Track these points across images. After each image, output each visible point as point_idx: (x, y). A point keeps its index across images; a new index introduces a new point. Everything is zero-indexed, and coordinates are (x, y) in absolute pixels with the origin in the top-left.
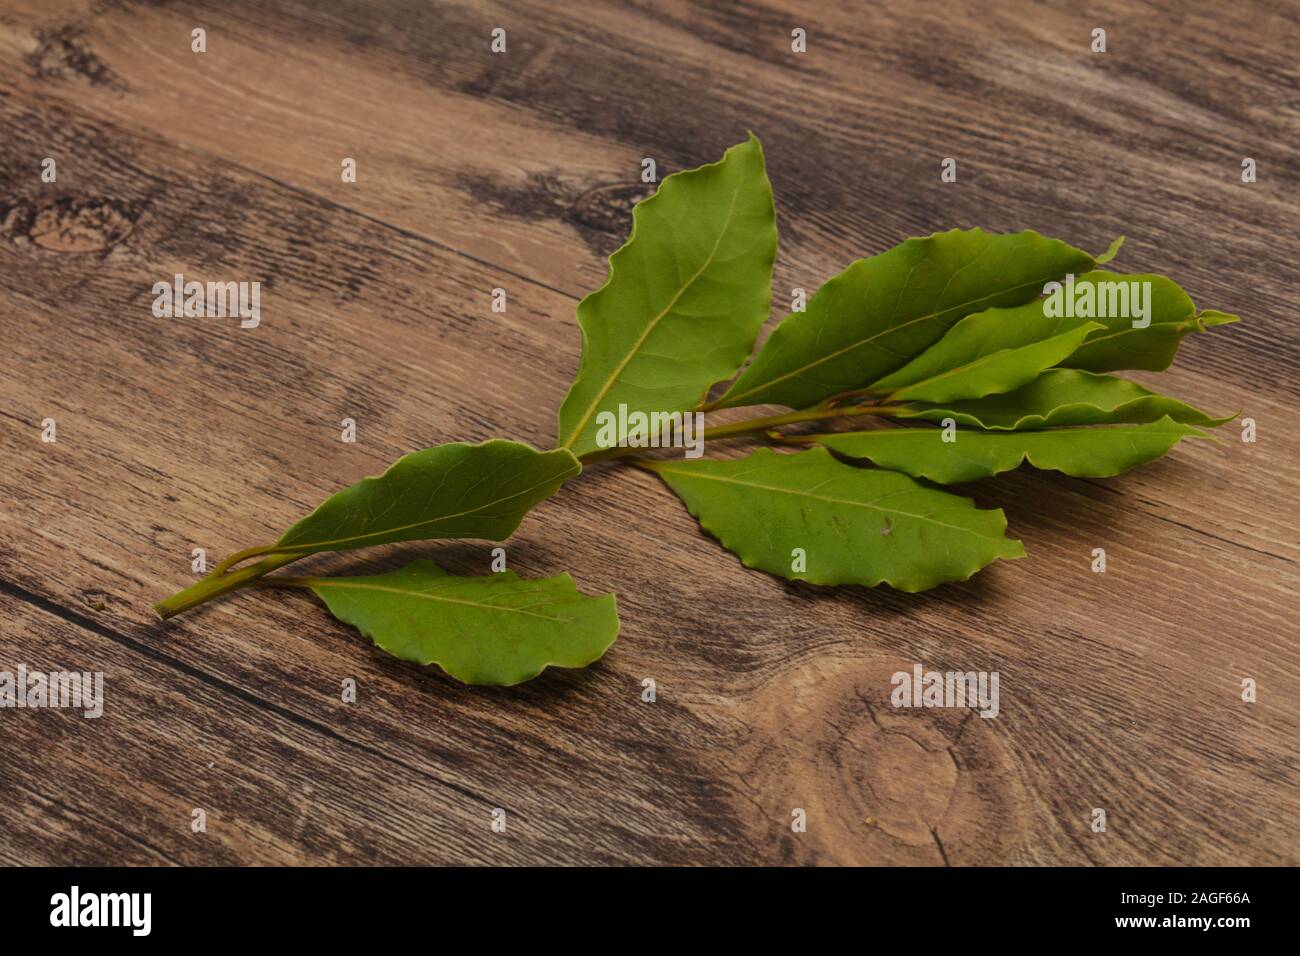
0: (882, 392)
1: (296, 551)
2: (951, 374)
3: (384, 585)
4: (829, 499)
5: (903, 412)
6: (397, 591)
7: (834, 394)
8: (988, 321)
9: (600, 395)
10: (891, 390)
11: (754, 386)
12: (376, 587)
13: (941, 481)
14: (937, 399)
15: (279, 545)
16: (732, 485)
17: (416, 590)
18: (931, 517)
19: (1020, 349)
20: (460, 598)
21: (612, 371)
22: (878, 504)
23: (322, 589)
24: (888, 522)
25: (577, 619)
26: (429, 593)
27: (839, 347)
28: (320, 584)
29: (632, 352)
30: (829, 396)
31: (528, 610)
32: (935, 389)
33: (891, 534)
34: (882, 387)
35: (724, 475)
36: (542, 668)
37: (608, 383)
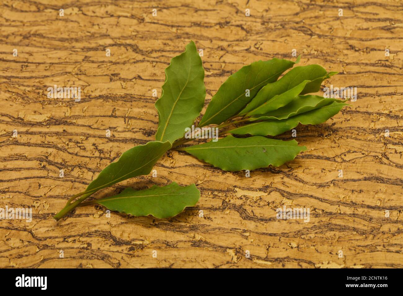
0: (243, 115)
1: (92, 191)
2: (264, 105)
4: (242, 147)
5: (252, 119)
6: (127, 198)
7: (229, 118)
8: (269, 88)
9: (165, 129)
10: (245, 114)
11: (208, 118)
13: (274, 135)
14: (262, 113)
15: (86, 191)
16: (211, 149)
19: (286, 92)
20: (147, 195)
21: (166, 121)
22: (258, 145)
23: (102, 202)
24: (264, 149)
25: (187, 193)
26: (136, 196)
27: (229, 102)
28: (100, 201)
29: (171, 114)
30: (227, 119)
31: (170, 193)
32: (261, 110)
33: (266, 152)
34: (242, 113)
35: (207, 147)
36: (185, 208)
37: (166, 125)
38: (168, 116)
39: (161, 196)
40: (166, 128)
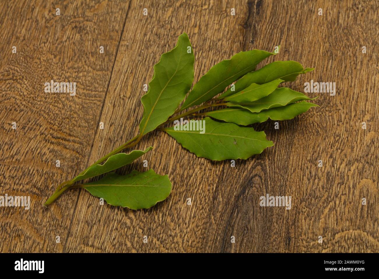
2: (241, 94)
3: (104, 184)
4: (216, 135)
6: (108, 185)
8: (248, 77)
10: (223, 98)
11: (188, 104)
12: (102, 185)
13: (245, 125)
17: (113, 184)
18: (246, 137)
20: (126, 184)
21: (152, 107)
22: (230, 134)
23: (87, 188)
24: (235, 140)
25: (160, 185)
26: (117, 184)
28: (86, 186)
31: (146, 185)
33: (237, 144)
36: (156, 203)
37: (152, 111)
38: (155, 102)
39: (138, 187)
40: (152, 113)
